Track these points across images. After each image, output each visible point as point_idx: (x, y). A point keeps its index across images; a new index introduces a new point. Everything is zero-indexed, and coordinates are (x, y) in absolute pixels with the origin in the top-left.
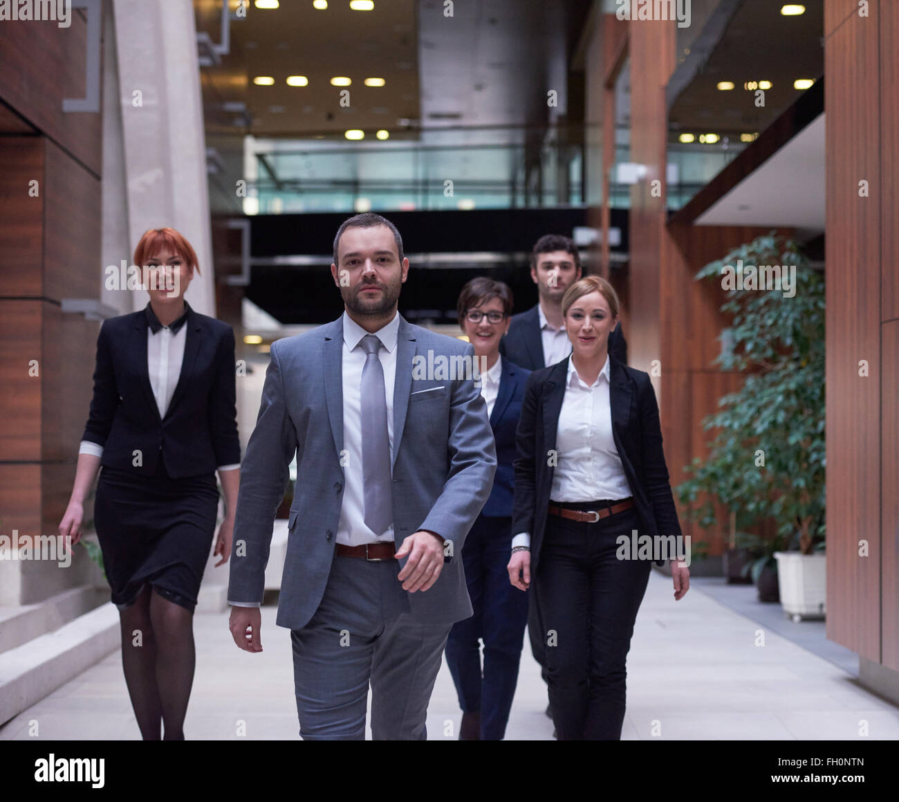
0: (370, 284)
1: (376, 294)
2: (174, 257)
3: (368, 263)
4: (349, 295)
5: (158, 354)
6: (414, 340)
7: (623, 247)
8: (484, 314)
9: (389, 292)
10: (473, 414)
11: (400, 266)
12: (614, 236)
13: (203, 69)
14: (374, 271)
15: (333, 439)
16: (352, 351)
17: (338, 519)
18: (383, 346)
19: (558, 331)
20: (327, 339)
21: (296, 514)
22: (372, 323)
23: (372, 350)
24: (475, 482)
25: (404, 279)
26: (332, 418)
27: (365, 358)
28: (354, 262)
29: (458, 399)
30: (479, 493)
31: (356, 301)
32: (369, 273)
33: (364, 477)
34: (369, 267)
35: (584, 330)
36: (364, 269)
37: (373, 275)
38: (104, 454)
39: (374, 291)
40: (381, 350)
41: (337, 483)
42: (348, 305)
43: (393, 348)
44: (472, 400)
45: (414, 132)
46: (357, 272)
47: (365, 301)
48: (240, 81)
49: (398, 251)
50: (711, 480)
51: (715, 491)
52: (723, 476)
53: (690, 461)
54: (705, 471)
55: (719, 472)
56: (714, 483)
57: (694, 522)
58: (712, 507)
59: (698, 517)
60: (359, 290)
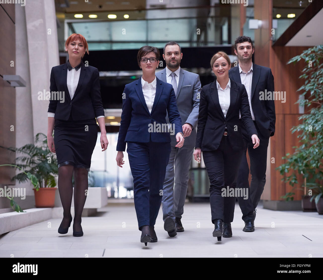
1: (175, 62)
3: (173, 54)
4: (168, 62)
6: (184, 74)
8: (148, 59)
9: (178, 62)
11: (180, 55)
16: (169, 76)
18: (176, 75)
19: (247, 74)
20: (162, 74)
22: (173, 70)
23: (173, 76)
27: (172, 78)
29: (195, 89)
31: (170, 64)
35: (220, 70)
36: (172, 56)
40: (176, 76)
42: (167, 65)
44: (199, 89)
46: (170, 57)
50: (295, 162)
51: (297, 167)
52: (300, 161)
53: (284, 155)
54: (292, 159)
55: (299, 160)
56: (296, 164)
57: (287, 182)
58: (295, 176)
59: (288, 180)
60: (171, 61)
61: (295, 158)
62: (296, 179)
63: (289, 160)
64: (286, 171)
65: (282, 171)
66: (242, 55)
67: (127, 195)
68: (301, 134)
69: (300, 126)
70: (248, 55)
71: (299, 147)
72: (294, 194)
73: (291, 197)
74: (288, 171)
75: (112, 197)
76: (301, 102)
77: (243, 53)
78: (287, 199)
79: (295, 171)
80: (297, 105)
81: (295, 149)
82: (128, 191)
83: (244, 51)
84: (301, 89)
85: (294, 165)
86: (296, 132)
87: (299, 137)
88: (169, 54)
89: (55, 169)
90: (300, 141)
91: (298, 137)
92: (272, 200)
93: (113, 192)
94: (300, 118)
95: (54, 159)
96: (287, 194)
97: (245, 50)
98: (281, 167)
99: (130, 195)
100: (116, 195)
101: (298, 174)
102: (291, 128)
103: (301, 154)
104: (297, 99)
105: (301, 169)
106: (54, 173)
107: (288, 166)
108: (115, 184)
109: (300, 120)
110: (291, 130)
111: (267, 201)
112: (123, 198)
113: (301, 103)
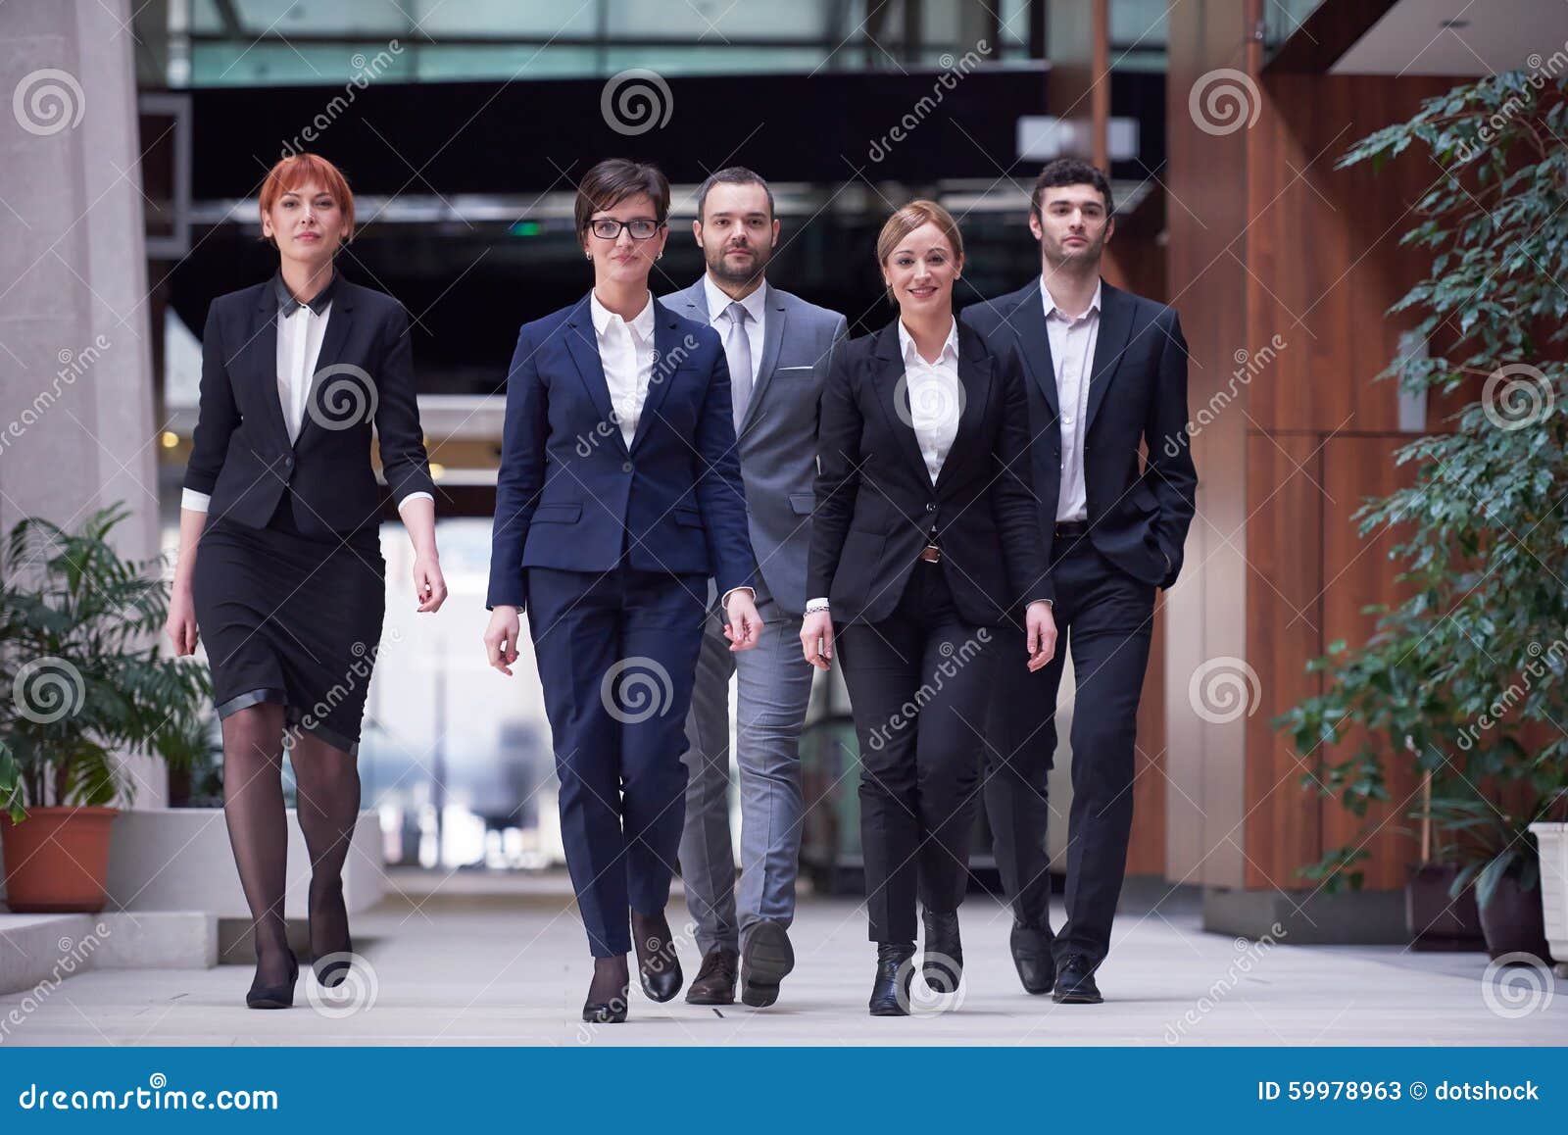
0: (739, 247)
1: (745, 259)
3: (738, 225)
4: (713, 256)
6: (783, 310)
8: (622, 225)
9: (758, 257)
11: (770, 231)
14: (745, 234)
16: (717, 319)
18: (750, 316)
19: (1073, 321)
22: (737, 291)
25: (774, 244)
27: (729, 329)
31: (723, 264)
32: (739, 236)
34: (739, 229)
35: (917, 280)
36: (734, 229)
37: (744, 238)
39: (743, 255)
40: (747, 321)
42: (710, 267)
43: (760, 317)
46: (726, 233)
47: (732, 263)
50: (1374, 689)
51: (1383, 715)
52: (1402, 683)
53: (1320, 651)
54: (1357, 669)
55: (1393, 675)
56: (1381, 696)
57: (1331, 792)
58: (1374, 759)
59: (1338, 781)
60: (726, 253)
61: (1373, 664)
62: (1376, 779)
63: (1344, 679)
64: (1328, 733)
65: (1307, 736)
66: (1058, 238)
67: (485, 855)
68: (1409, 543)
69: (1402, 496)
70: (1085, 241)
71: (1394, 607)
72: (1365, 855)
73: (1349, 871)
74: (1338, 734)
75: (410, 859)
76: (1411, 371)
77: (1068, 233)
78: (1331, 885)
79: (1375, 735)
80: (1391, 387)
81: (1373, 619)
82: (494, 835)
83: (1071, 223)
84: (1408, 301)
85: (1368, 704)
86: (1379, 526)
87: (1399, 555)
88: (723, 222)
89: (107, 707)
90: (1402, 577)
91: (1392, 555)
92: (1249, 889)
93: (411, 836)
94: (1406, 455)
95: (105, 656)
96: (1330, 855)
97: (1076, 218)
98: (1298, 714)
99: (502, 851)
100: (427, 854)
101: (1388, 751)
102: (1354, 511)
103: (1407, 645)
104: (1390, 353)
105: (1403, 724)
106: (103, 730)
107: (1337, 707)
108: (422, 794)
109: (1406, 463)
110: (1352, 518)
111: (1223, 890)
112: (464, 869)
113: (1408, 377)
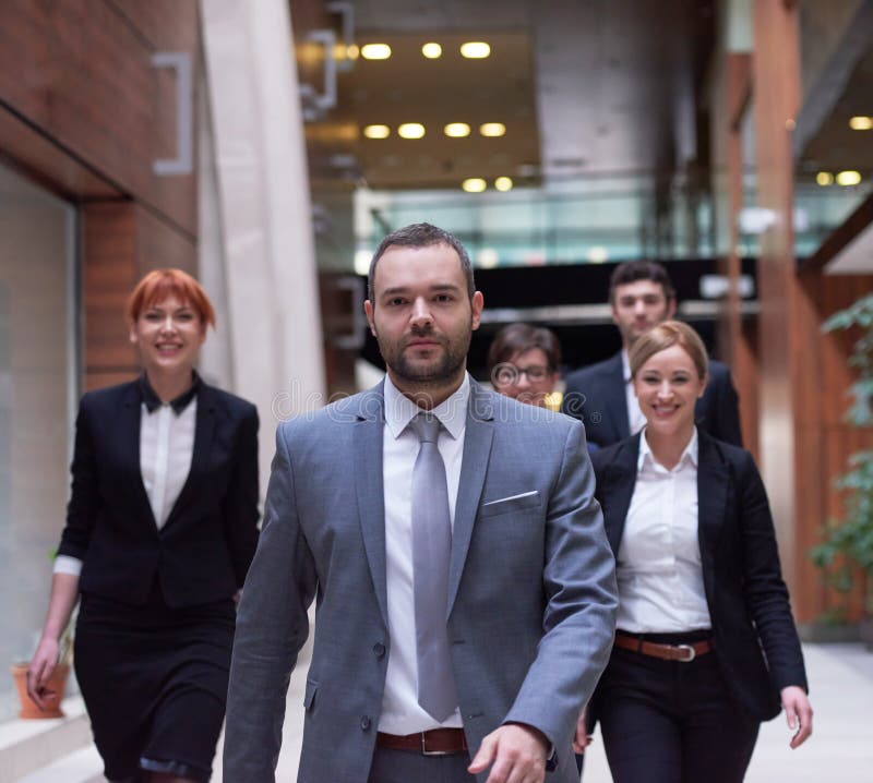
0: (422, 336)
1: (432, 352)
2: (183, 309)
3: (420, 304)
4: (392, 351)
5: (154, 442)
7: (753, 297)
10: (581, 530)
11: (469, 307)
12: (744, 286)
13: (307, 124)
14: (428, 316)
15: (370, 576)
16: (399, 437)
17: (378, 698)
18: (445, 431)
20: (361, 419)
21: (315, 688)
23: (427, 438)
24: (589, 639)
26: (369, 541)
27: (418, 449)
28: (398, 301)
29: (560, 508)
30: (595, 657)
31: (402, 362)
32: (421, 320)
33: (418, 633)
34: (421, 311)
35: (661, 399)
36: (413, 312)
37: (428, 323)
38: (84, 572)
39: (429, 347)
40: (442, 438)
41: (378, 645)
43: (459, 432)
44: (581, 508)
45: (535, 181)
46: (402, 318)
48: (348, 132)
49: (465, 282)
60: (407, 345)
66: (629, 324)
77: (633, 320)
83: (636, 313)
97: (640, 307)
